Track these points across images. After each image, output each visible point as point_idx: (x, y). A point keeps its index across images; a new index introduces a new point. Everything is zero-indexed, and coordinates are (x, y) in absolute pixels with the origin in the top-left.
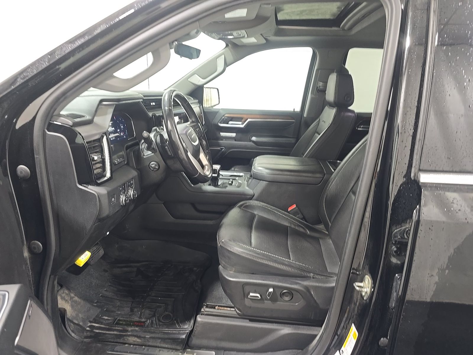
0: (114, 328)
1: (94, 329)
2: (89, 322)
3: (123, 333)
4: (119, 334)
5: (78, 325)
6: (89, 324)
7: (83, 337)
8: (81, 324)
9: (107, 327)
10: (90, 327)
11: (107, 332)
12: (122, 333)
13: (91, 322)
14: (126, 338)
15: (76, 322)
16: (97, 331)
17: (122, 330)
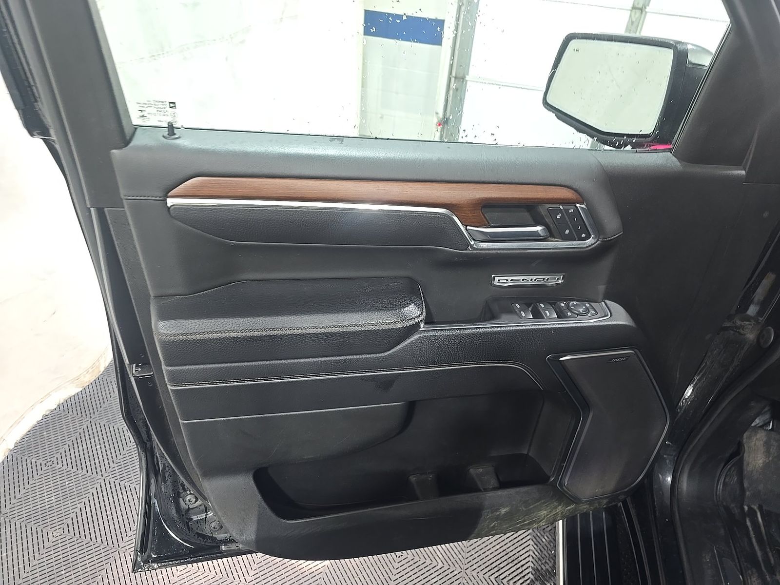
0: (768, 550)
1: (749, 517)
2: (758, 505)
3: (765, 566)
4: (759, 561)
5: (743, 490)
6: (755, 508)
7: (725, 504)
8: (748, 493)
9: (765, 538)
10: (750, 508)
11: (754, 540)
12: (762, 565)
13: (760, 508)
14: (752, 572)
15: (746, 485)
16: (748, 523)
17: (771, 564)
